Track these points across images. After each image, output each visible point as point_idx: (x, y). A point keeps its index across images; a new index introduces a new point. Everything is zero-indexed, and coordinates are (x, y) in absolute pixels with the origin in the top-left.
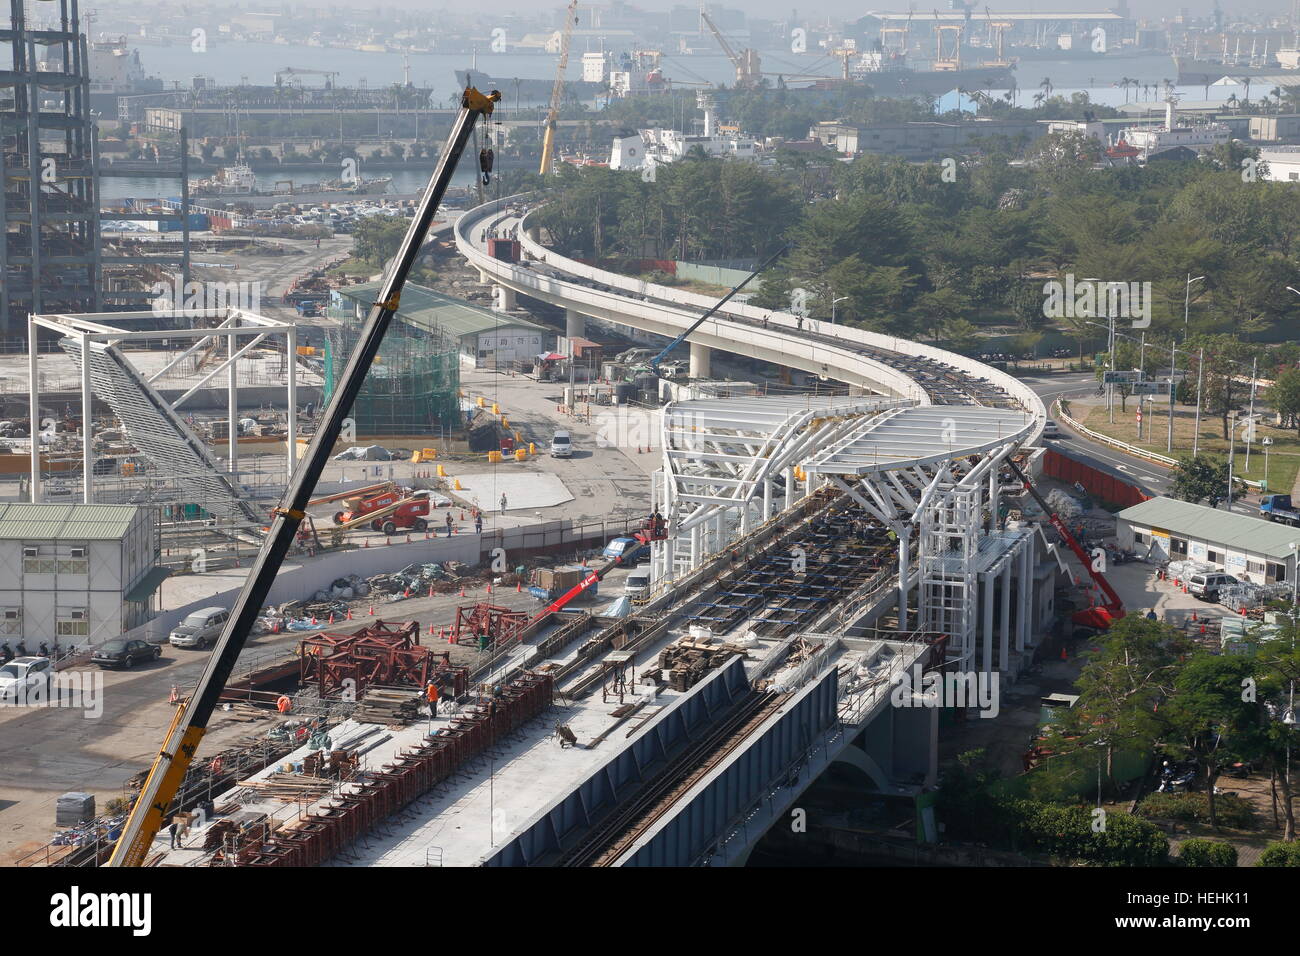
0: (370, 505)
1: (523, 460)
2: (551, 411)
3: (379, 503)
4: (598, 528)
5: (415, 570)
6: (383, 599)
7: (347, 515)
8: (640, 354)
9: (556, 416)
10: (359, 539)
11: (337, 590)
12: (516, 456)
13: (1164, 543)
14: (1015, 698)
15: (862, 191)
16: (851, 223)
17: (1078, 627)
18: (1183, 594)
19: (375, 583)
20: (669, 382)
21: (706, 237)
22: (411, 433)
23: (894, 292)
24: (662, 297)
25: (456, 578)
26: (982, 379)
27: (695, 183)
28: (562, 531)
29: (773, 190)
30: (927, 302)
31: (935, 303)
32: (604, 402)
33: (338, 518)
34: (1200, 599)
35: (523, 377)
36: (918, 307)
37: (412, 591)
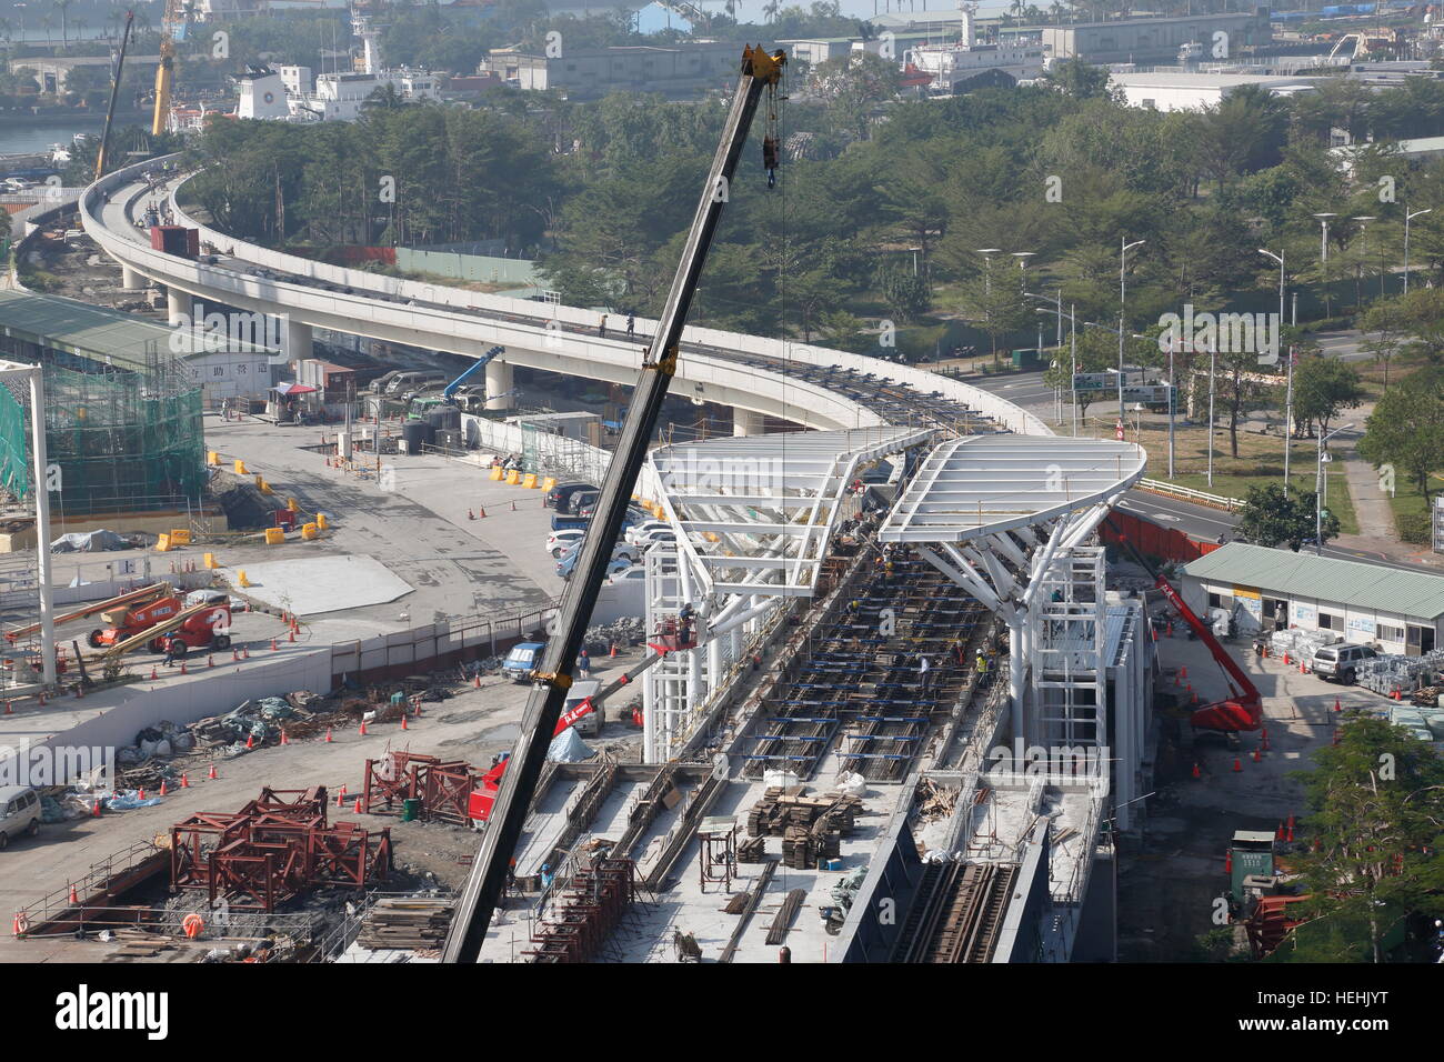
0: (142, 617)
1: (313, 538)
2: (317, 465)
3: (154, 613)
4: (484, 631)
5: (253, 709)
6: (219, 754)
7: (109, 634)
8: (406, 380)
9: (328, 473)
10: (142, 666)
11: (147, 746)
12: (303, 533)
13: (1253, 606)
14: (1162, 838)
15: (623, 142)
16: (660, 186)
17: (1199, 732)
18: (1300, 675)
19: (202, 731)
20: (475, 418)
21: (433, 213)
22: (143, 509)
23: (753, 279)
24: (429, 299)
25: (310, 716)
26: (936, 394)
27: (415, 140)
28: (436, 638)
29: (520, 146)
30: (794, 291)
31: (805, 292)
32: (389, 448)
33: (94, 640)
34: (1329, 681)
35: (253, 419)
36: (779, 299)
37: (255, 739)
